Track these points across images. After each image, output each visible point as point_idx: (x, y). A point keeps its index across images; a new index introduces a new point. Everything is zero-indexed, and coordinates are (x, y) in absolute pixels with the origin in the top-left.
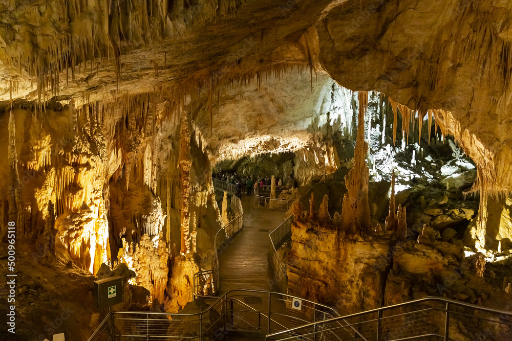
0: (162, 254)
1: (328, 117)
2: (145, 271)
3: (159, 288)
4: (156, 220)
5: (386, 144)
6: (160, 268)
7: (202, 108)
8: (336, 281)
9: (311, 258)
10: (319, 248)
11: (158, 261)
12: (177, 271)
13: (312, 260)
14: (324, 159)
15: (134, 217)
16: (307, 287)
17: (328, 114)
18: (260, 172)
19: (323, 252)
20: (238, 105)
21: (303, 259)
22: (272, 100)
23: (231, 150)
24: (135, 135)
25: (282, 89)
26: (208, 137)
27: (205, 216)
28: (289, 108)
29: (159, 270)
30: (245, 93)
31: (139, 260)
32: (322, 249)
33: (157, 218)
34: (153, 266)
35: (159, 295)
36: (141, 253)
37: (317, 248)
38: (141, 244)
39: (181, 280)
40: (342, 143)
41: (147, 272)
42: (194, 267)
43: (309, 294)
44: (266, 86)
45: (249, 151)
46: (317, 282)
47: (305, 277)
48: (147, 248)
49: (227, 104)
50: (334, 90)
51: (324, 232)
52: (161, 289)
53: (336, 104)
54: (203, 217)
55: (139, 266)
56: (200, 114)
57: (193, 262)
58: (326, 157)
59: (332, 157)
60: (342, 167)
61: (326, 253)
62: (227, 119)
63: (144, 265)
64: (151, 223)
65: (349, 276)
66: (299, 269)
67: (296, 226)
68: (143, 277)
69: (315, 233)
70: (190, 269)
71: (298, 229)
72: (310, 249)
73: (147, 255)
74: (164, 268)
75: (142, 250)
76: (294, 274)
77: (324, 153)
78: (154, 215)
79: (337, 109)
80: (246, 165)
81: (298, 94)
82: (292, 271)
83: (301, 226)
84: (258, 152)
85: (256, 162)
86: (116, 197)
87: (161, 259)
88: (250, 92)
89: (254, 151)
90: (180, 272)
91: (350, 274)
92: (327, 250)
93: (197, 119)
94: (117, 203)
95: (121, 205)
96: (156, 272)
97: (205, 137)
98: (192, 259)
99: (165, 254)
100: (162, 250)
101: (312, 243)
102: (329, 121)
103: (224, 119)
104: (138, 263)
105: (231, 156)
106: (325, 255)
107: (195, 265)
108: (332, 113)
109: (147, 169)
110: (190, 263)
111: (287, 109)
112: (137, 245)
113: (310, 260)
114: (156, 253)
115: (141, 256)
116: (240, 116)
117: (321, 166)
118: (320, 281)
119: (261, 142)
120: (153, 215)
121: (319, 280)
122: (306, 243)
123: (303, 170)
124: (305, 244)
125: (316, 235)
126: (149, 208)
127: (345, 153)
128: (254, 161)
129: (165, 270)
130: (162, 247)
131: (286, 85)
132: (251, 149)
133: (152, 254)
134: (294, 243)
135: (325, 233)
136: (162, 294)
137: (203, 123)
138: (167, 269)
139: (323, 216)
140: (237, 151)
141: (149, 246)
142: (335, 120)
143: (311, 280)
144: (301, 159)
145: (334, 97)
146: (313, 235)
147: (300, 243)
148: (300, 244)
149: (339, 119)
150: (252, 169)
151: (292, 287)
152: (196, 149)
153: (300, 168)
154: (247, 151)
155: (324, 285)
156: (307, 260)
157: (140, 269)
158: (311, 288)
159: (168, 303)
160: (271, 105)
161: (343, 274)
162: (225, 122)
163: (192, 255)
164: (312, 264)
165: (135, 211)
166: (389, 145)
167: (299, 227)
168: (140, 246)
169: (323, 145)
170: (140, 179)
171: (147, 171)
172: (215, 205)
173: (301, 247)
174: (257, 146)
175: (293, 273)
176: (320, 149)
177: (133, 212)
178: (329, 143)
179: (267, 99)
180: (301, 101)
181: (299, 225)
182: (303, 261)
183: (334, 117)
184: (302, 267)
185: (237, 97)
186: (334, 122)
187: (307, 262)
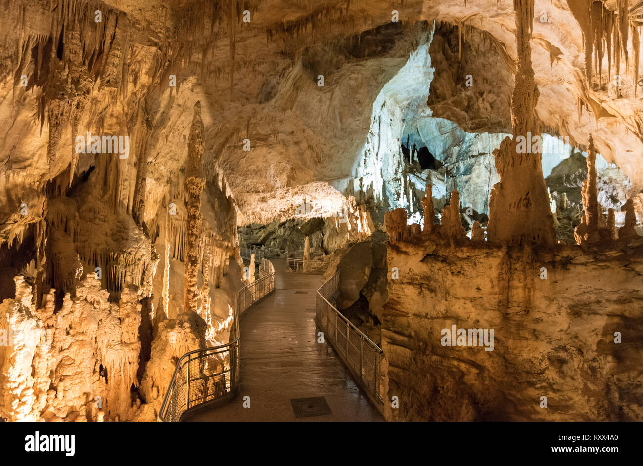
0: (128, 316)
1: (361, 184)
2: (82, 351)
3: (118, 384)
4: (137, 262)
5: (415, 212)
6: (122, 343)
7: (228, 145)
8: (506, 360)
9: (434, 314)
10: (452, 291)
11: (117, 330)
12: (158, 349)
13: (437, 318)
14: (356, 225)
15: (95, 255)
16: (432, 375)
17: (361, 180)
18: (288, 243)
19: (464, 298)
20: (270, 150)
21: (416, 315)
22: (310, 147)
23: (260, 212)
24: (77, 75)
25: (321, 134)
26: (234, 187)
27: (226, 274)
28: (327, 159)
29: (118, 347)
30: (280, 134)
31: (71, 327)
32: (460, 292)
33: (139, 260)
34: (103, 341)
35: (117, 398)
36: (77, 314)
37: (447, 293)
38: (78, 295)
39: (162, 367)
40: (375, 208)
41: (87, 352)
42: (190, 340)
43: (439, 392)
44: (304, 127)
45: (280, 216)
46: (455, 363)
47: (424, 353)
48: (92, 304)
49: (258, 146)
50: (366, 156)
51: (465, 256)
52: (123, 386)
53: (369, 170)
54: (224, 275)
55: (70, 340)
56: (225, 153)
57: (188, 330)
58: (359, 222)
59: (365, 223)
60: (378, 231)
61: (472, 300)
62: (257, 167)
63: (80, 337)
64: (126, 267)
65: (544, 348)
66: (409, 336)
67: (398, 251)
68: (77, 362)
69: (442, 262)
70: (181, 344)
71: (403, 256)
72: (433, 294)
73: (90, 317)
74: (131, 343)
75: (79, 306)
76: (399, 349)
77: (356, 219)
78: (133, 253)
79: (370, 175)
80: (274, 239)
81: (337, 143)
82: (393, 342)
83: (410, 250)
84: (289, 217)
85: (284, 234)
86: (64, 220)
87: (123, 326)
88: (285, 134)
89: (284, 215)
90: (163, 350)
91: (550, 343)
92: (473, 293)
93: (221, 158)
94: (66, 231)
95: (72, 235)
96: (111, 352)
97: (230, 186)
98: (187, 325)
99: (133, 315)
100: (128, 307)
101: (436, 281)
102: (361, 186)
103: (253, 167)
104: (68, 333)
105: (260, 219)
106: (469, 305)
107: (192, 335)
108: (364, 178)
109: (126, 180)
110: (182, 331)
111: (324, 160)
112: (68, 296)
113: (432, 318)
114: (114, 313)
115: (77, 320)
116: (271, 166)
117: (353, 232)
118: (464, 361)
119: (292, 205)
120: (130, 253)
121: (459, 360)
122: (424, 284)
123: (334, 239)
124: (421, 285)
125: (444, 265)
126: (124, 242)
127: (378, 217)
128: (282, 234)
129: (133, 347)
130: (127, 302)
131: (326, 130)
132: (281, 213)
133: (103, 316)
134: (395, 286)
135: (468, 258)
136: (125, 395)
137: (228, 166)
138: (138, 345)
139: (453, 229)
140: (267, 213)
141: (98, 298)
142: (368, 186)
143: (439, 358)
144: (332, 226)
145: (367, 163)
146: (439, 265)
147: (409, 283)
148: (411, 287)
149: (372, 185)
150: (280, 242)
151: (397, 375)
152: (218, 192)
153: (331, 236)
154: (277, 215)
155: (474, 371)
156: (426, 317)
157: (70, 346)
158: (443, 378)
159: (138, 413)
160: (308, 152)
161: (525, 343)
162: (254, 170)
163: (186, 318)
164: (436, 326)
165: (98, 245)
166: (418, 213)
167: (406, 253)
168: (74, 297)
169: (356, 210)
170: (112, 195)
171: (126, 183)
172: (240, 261)
173: (411, 291)
174: (289, 210)
175: (395, 347)
176: (353, 215)
177: (93, 247)
178: (362, 208)
179: (304, 145)
180: (340, 153)
181: (404, 249)
182: (417, 320)
183: (366, 183)
184: (416, 332)
185: (270, 139)
186: (367, 189)
187: (425, 322)
